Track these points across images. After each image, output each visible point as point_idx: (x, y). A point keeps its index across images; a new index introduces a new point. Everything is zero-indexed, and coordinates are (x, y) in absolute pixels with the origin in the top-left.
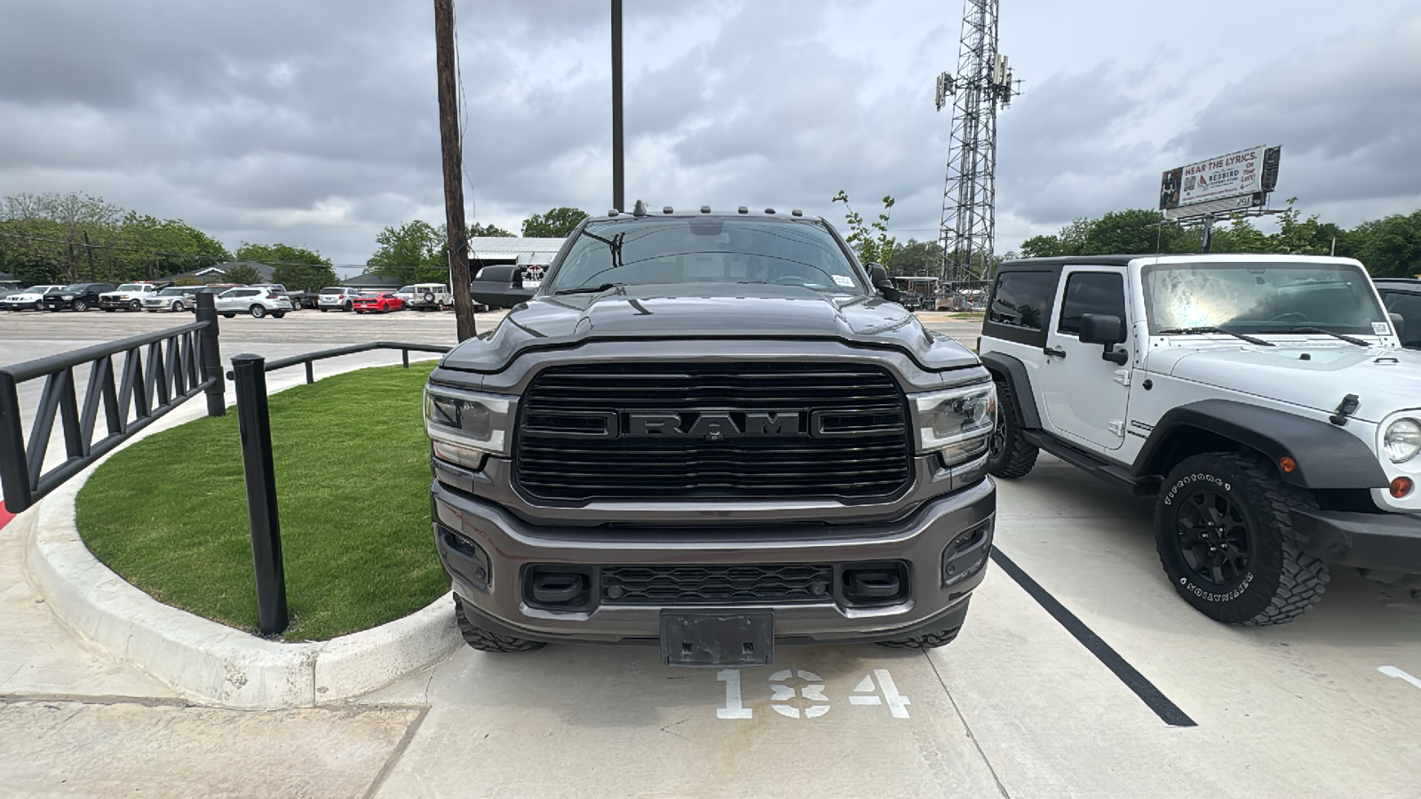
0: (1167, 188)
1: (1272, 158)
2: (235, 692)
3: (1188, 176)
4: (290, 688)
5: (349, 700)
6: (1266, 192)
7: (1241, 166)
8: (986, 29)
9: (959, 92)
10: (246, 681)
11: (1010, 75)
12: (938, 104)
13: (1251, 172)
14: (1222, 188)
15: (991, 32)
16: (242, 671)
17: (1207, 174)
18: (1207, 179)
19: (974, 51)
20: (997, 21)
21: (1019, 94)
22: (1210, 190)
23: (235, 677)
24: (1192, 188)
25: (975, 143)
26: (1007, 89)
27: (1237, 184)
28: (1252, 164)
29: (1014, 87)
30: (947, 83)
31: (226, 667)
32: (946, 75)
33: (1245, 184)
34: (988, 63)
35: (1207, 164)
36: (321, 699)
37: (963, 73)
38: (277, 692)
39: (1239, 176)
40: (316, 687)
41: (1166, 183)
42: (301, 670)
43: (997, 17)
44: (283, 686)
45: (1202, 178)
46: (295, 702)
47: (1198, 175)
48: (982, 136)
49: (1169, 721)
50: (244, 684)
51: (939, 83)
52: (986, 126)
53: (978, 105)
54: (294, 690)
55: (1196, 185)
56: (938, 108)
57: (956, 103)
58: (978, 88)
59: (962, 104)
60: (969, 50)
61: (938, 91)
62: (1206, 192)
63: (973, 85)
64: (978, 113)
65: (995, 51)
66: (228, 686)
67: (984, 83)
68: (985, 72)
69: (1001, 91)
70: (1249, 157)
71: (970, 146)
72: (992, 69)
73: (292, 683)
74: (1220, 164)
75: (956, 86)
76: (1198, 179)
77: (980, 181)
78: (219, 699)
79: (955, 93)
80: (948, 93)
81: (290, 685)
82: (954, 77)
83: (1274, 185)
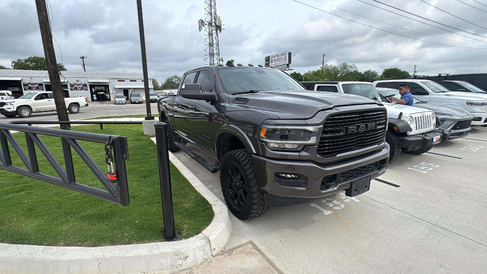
0: (266, 62)
1: (290, 54)
2: (184, 262)
3: (271, 58)
4: (204, 253)
5: (222, 250)
6: (289, 64)
7: (283, 57)
8: (212, 7)
9: (206, 26)
10: (188, 256)
11: (221, 23)
12: (200, 29)
13: (286, 58)
14: (280, 62)
15: (214, 8)
16: (185, 253)
17: (276, 58)
18: (276, 60)
19: (209, 13)
20: (215, 4)
21: (224, 29)
22: (277, 63)
23: (182, 257)
24: (272, 62)
25: (213, 43)
26: (220, 27)
27: (283, 61)
28: (286, 56)
29: (222, 26)
30: (202, 23)
31: (176, 255)
32: (201, 20)
33: (285, 61)
34: (214, 18)
35: (275, 55)
36: (214, 253)
37: (207, 20)
38: (200, 256)
39: (283, 59)
40: (212, 249)
41: (266, 60)
42: (206, 245)
43: (215, 3)
44: (202, 253)
45: (275, 59)
46: (207, 257)
47: (273, 58)
48: (215, 41)
49: (396, 187)
50: (187, 258)
51: (199, 22)
52: (216, 38)
53: (212, 31)
54: (206, 253)
55: (273, 61)
56: (200, 31)
57: (206, 29)
58: (212, 25)
59: (207, 30)
60: (208, 13)
61: (199, 25)
62: (276, 63)
63: (210, 24)
64: (212, 34)
65: (216, 14)
66: (180, 262)
67: (214, 24)
68: (213, 21)
69: (219, 28)
70: (285, 54)
71: (211, 45)
72: (216, 20)
73: (205, 251)
74: (278, 56)
75: (205, 24)
76: (274, 60)
77: (215, 56)
78: (176, 268)
79: (205, 26)
80: (203, 26)
81: (204, 251)
82: (204, 21)
83: (291, 62)
